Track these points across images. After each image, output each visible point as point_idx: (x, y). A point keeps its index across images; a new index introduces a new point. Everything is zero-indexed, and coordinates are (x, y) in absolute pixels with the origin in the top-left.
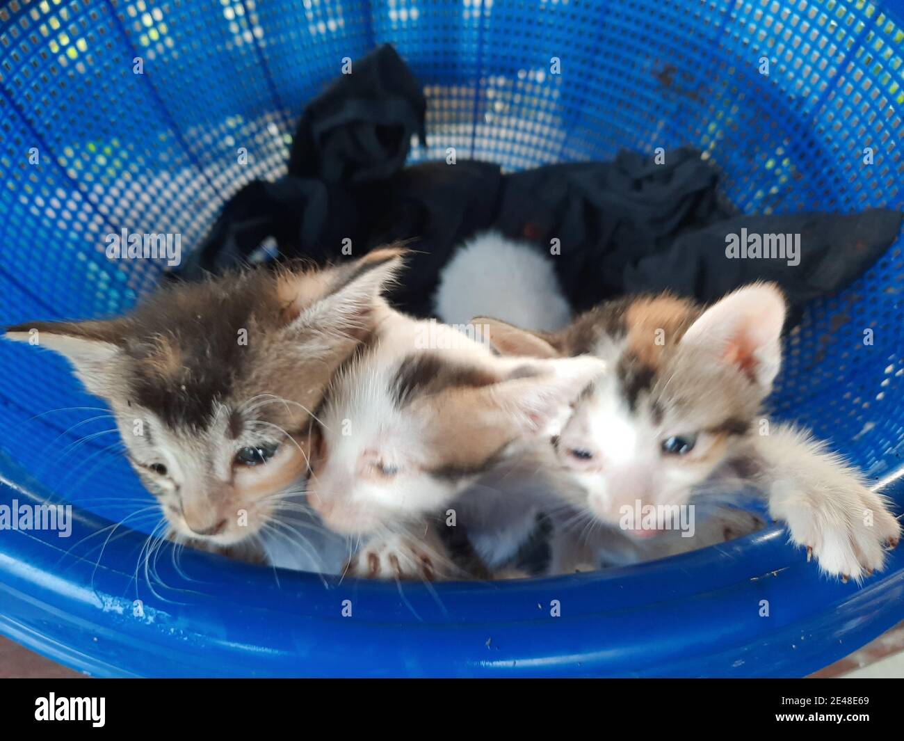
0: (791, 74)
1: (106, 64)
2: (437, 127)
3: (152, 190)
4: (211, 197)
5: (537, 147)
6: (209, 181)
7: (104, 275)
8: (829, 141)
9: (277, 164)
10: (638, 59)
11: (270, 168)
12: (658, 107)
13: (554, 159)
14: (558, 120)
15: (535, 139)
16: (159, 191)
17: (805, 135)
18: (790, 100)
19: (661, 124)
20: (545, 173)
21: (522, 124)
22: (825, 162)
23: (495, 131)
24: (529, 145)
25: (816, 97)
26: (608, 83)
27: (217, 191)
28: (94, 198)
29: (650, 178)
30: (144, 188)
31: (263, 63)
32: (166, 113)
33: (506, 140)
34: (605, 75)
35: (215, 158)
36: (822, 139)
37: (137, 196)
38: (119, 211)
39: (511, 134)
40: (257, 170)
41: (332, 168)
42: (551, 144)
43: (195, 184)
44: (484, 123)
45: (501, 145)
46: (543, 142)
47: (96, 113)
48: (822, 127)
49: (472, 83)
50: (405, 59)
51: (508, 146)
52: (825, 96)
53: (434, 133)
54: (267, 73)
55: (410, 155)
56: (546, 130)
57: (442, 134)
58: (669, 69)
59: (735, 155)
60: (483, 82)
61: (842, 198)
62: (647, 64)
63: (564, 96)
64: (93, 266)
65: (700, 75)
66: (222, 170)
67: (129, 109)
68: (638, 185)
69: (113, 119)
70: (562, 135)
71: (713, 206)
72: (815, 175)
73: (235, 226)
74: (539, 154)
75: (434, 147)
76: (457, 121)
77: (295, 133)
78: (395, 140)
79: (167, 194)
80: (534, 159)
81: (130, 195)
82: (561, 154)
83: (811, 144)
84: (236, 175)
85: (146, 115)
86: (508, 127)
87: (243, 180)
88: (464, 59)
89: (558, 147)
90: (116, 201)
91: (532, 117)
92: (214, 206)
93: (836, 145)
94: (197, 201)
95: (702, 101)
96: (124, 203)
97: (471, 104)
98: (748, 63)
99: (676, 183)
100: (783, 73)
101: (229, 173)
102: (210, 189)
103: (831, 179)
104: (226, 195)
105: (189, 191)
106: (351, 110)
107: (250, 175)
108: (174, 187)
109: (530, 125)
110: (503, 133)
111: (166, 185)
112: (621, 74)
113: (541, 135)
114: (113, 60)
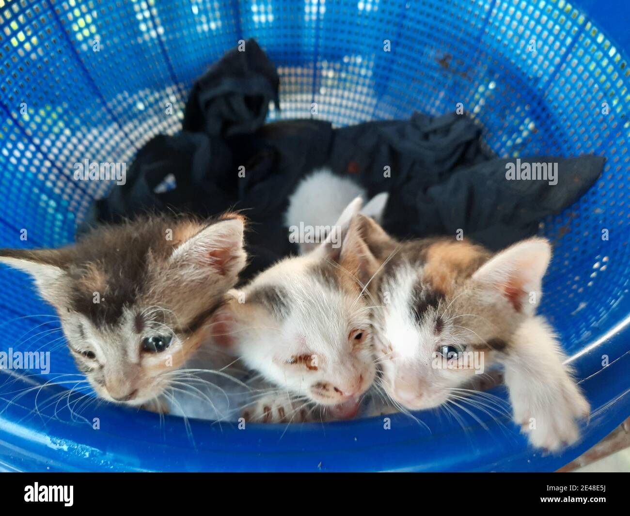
0: (530, 62)
1: (52, 54)
2: (288, 96)
3: (86, 142)
4: (128, 147)
5: (357, 110)
6: (126, 135)
7: (53, 203)
8: (556, 108)
9: (175, 123)
10: (426, 50)
11: (170, 126)
12: (439, 83)
13: (368, 118)
14: (372, 92)
15: (355, 105)
16: (91, 143)
17: (539, 103)
18: (529, 79)
19: (442, 94)
20: (363, 128)
21: (346, 94)
22: (553, 123)
23: (327, 99)
24: (352, 108)
25: (546, 78)
26: (406, 66)
27: (132, 143)
28: (44, 149)
29: (435, 132)
30: (80, 141)
31: (164, 52)
32: (95, 87)
33: (335, 105)
34: (403, 61)
35: (130, 119)
36: (551, 106)
37: (75, 147)
38: (62, 158)
39: (339, 101)
40: (160, 127)
41: (214, 125)
42: (366, 108)
43: (117, 138)
44: (319, 93)
45: (332, 109)
46: (361, 107)
47: (46, 89)
48: (551, 98)
49: (311, 65)
50: (264, 49)
51: (337, 110)
52: (553, 77)
53: (285, 101)
54: (167, 59)
55: (268, 116)
56: (363, 98)
57: (291, 101)
58: (447, 57)
59: (493, 116)
60: (318, 65)
61: (565, 146)
62: (432, 53)
63: (375, 75)
64: (44, 197)
65: (467, 61)
66: (136, 127)
67: (69, 86)
68: (426, 136)
69: (57, 93)
70: (374, 101)
71: (478, 151)
72: (546, 131)
73: (145, 168)
74: (358, 115)
75: (285, 110)
76: (302, 92)
77: (187, 100)
78: (257, 105)
79: (97, 145)
80: (355, 118)
81: (70, 146)
82: (373, 115)
83: (544, 109)
84: (146, 131)
85: (81, 90)
86: (337, 96)
87: (150, 135)
88: (306, 49)
89: (371, 110)
90: (60, 151)
91: (353, 89)
92: (130, 153)
93: (560, 111)
94: (118, 150)
95: (469, 79)
96: (66, 152)
97: (311, 80)
98: (500, 54)
99: (453, 135)
100: (525, 61)
101: (141, 129)
102: (127, 141)
103: (557, 133)
104: (139, 144)
105: (112, 142)
106: (227, 85)
107: (156, 131)
108: (101, 140)
109: (352, 95)
110: (333, 100)
111: (96, 138)
112: (414, 60)
113: (359, 102)
114: (57, 52)
